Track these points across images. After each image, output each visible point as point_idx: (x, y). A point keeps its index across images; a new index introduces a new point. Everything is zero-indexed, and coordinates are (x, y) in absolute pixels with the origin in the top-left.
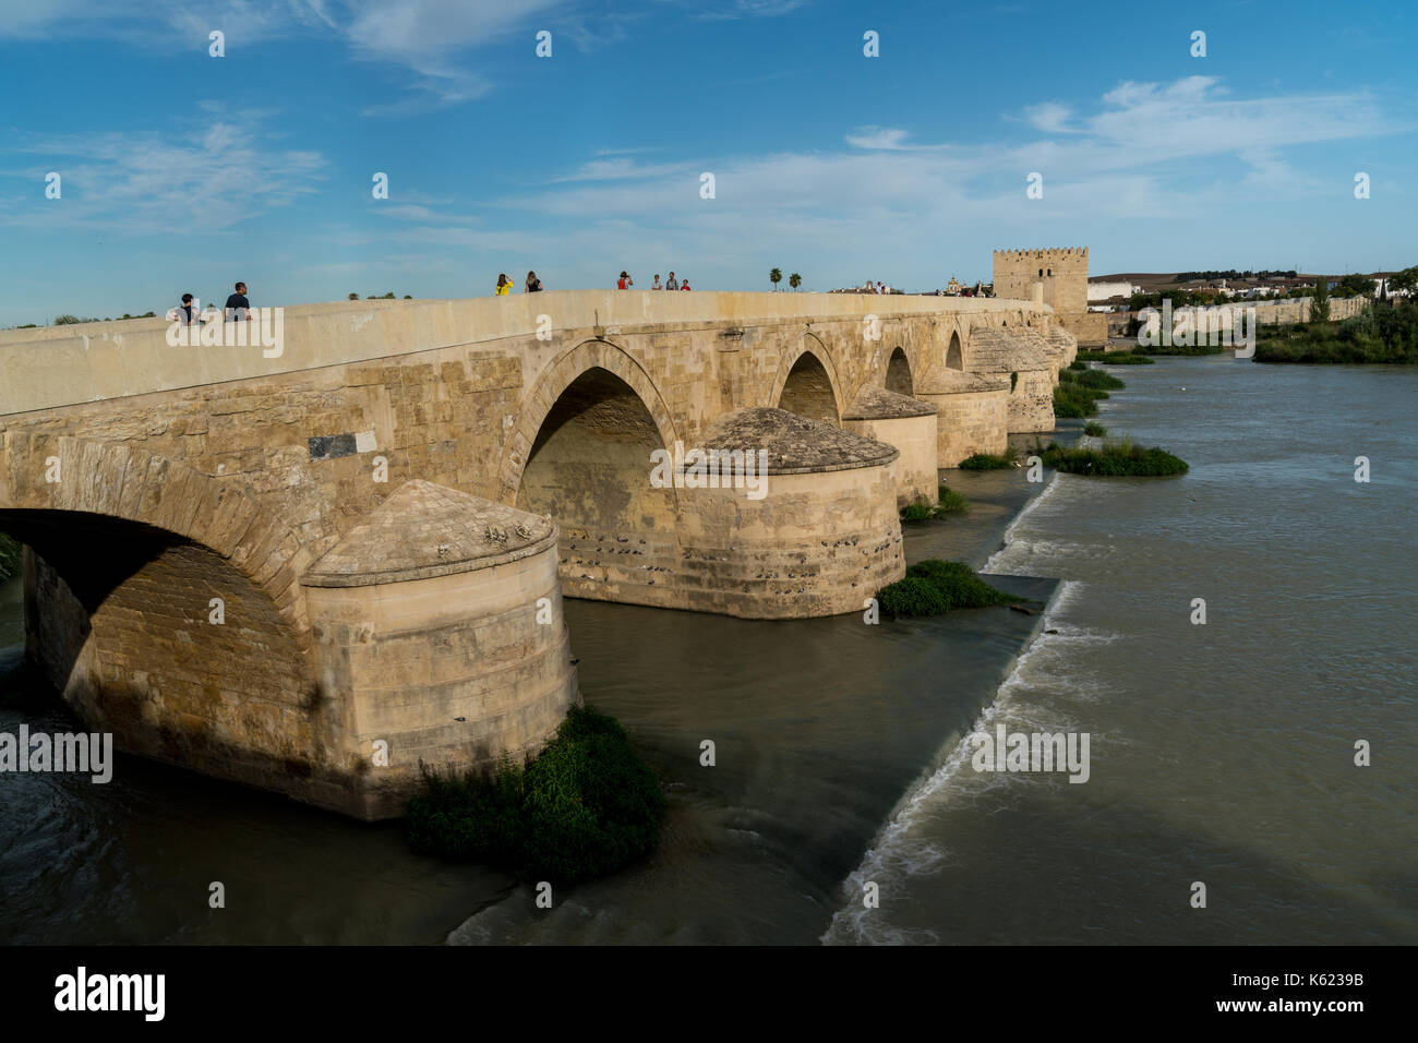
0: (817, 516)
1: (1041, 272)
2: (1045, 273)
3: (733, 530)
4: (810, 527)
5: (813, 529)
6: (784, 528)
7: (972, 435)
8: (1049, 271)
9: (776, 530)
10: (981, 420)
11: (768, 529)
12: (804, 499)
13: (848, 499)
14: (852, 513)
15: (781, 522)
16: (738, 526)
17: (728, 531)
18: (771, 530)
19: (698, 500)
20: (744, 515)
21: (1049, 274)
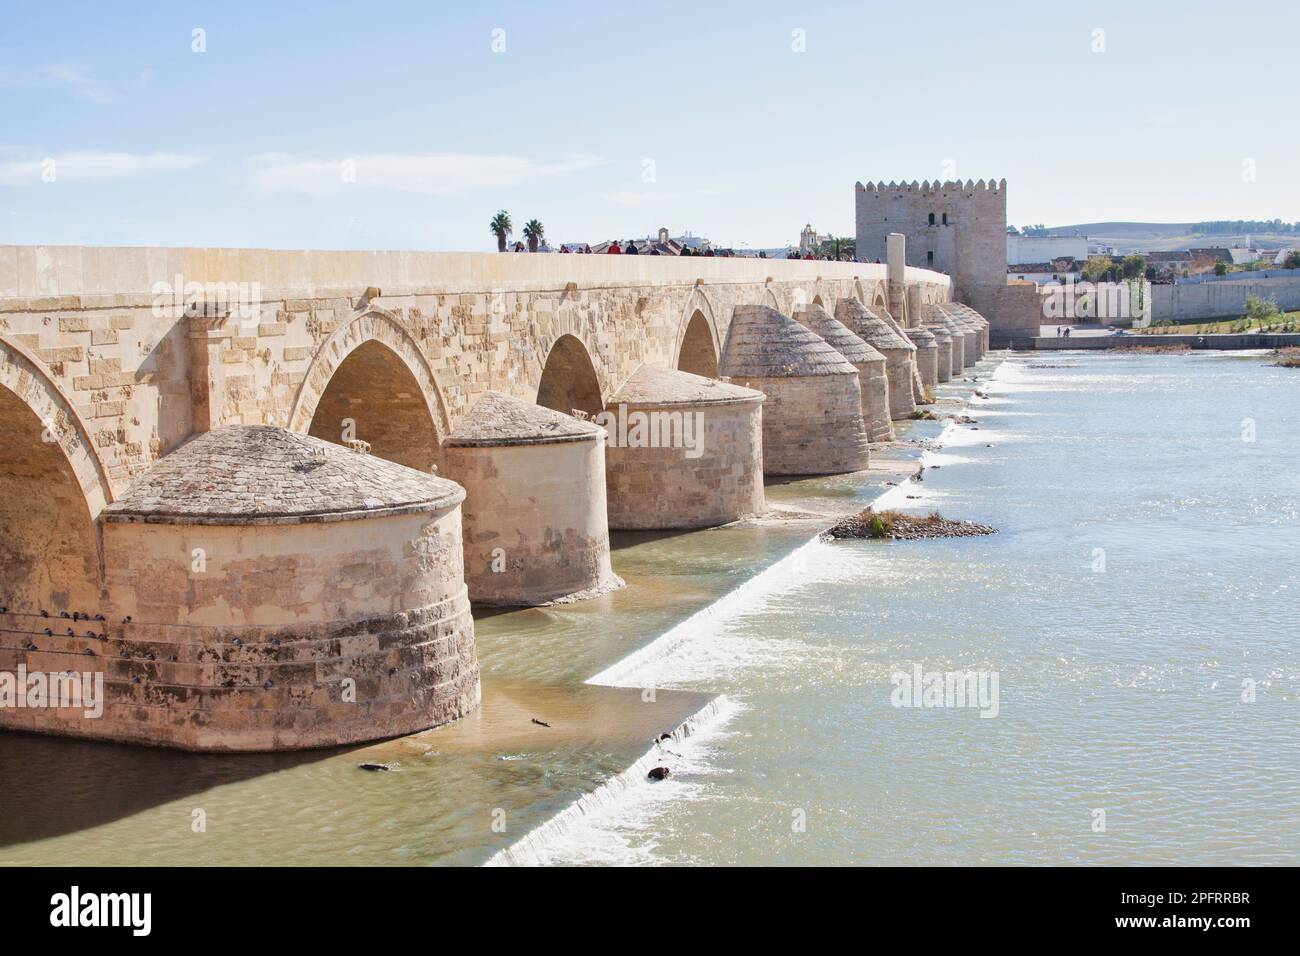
0: (311, 591)
1: (932, 217)
2: (938, 218)
3: (183, 611)
4: (301, 608)
5: (306, 611)
6: (259, 610)
7: (699, 475)
8: (944, 216)
9: (246, 615)
10: (715, 452)
11: (235, 610)
12: (290, 564)
13: (363, 565)
14: (370, 587)
15: (255, 601)
16: (191, 605)
17: (176, 613)
18: (238, 612)
19: (131, 567)
20: (198, 589)
21: (944, 222)
